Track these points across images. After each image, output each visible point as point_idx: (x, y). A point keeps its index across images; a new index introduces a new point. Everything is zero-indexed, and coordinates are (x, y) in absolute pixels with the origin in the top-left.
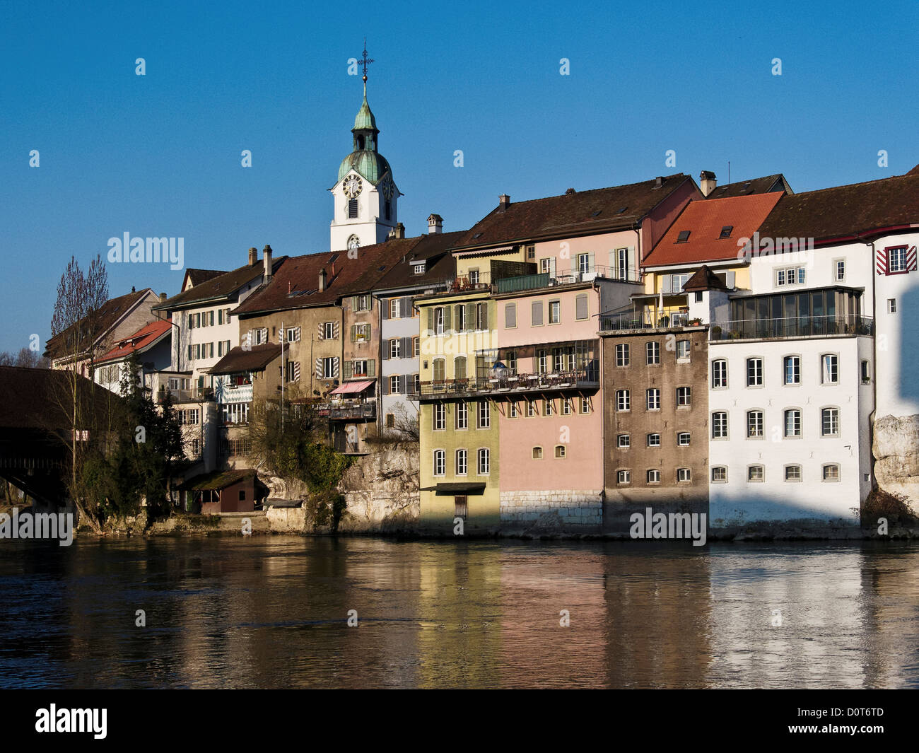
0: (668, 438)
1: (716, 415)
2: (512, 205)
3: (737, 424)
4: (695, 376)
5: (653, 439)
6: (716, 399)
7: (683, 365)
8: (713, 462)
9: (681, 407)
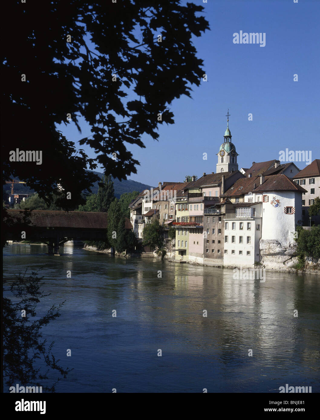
0: (216, 242)
1: (226, 237)
2: (206, 176)
3: (230, 239)
4: (222, 226)
5: (214, 241)
6: (226, 232)
7: (220, 223)
8: (225, 249)
9: (219, 234)
